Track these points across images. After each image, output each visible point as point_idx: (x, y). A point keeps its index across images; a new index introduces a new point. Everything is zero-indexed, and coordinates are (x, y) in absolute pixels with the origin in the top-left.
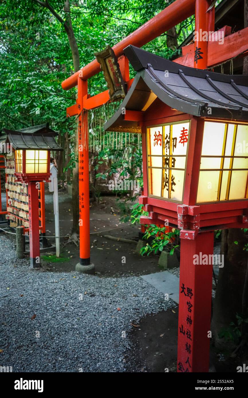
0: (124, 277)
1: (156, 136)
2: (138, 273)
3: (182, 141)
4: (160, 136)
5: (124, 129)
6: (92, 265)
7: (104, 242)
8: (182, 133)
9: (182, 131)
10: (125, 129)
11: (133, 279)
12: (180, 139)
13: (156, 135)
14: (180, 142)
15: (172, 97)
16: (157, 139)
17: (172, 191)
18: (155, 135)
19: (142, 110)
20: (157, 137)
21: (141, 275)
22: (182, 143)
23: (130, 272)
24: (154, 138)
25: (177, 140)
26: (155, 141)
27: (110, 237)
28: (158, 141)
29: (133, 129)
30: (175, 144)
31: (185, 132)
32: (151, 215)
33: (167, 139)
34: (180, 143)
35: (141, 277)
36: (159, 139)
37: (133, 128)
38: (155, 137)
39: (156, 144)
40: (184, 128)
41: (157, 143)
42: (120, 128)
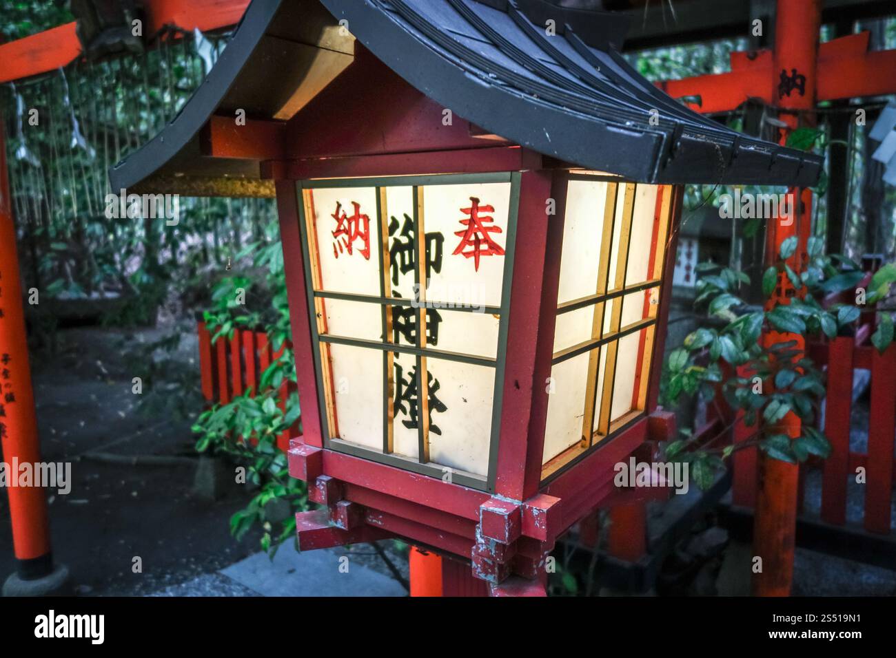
0: (170, 584)
1: (340, 221)
2: (212, 562)
3: (469, 248)
4: (361, 221)
5: (194, 185)
6: (62, 573)
7: (88, 478)
8: (468, 217)
9: (464, 211)
10: (199, 183)
11: (199, 584)
12: (460, 239)
13: (340, 216)
14: (458, 250)
15: (484, 84)
16: (347, 232)
17: (431, 434)
18: (336, 216)
19: (275, 117)
20: (345, 223)
21: (223, 567)
22: (467, 255)
23: (188, 562)
24: (334, 225)
25: (444, 244)
26: (340, 238)
27: (107, 456)
28: (352, 239)
29: (229, 183)
30: (433, 258)
31: (480, 214)
32: (343, 515)
33: (398, 234)
34: (460, 256)
35: (224, 572)
36: (358, 233)
37: (228, 179)
38: (336, 223)
39: (345, 249)
40: (475, 201)
41: (349, 247)
42: (176, 178)
